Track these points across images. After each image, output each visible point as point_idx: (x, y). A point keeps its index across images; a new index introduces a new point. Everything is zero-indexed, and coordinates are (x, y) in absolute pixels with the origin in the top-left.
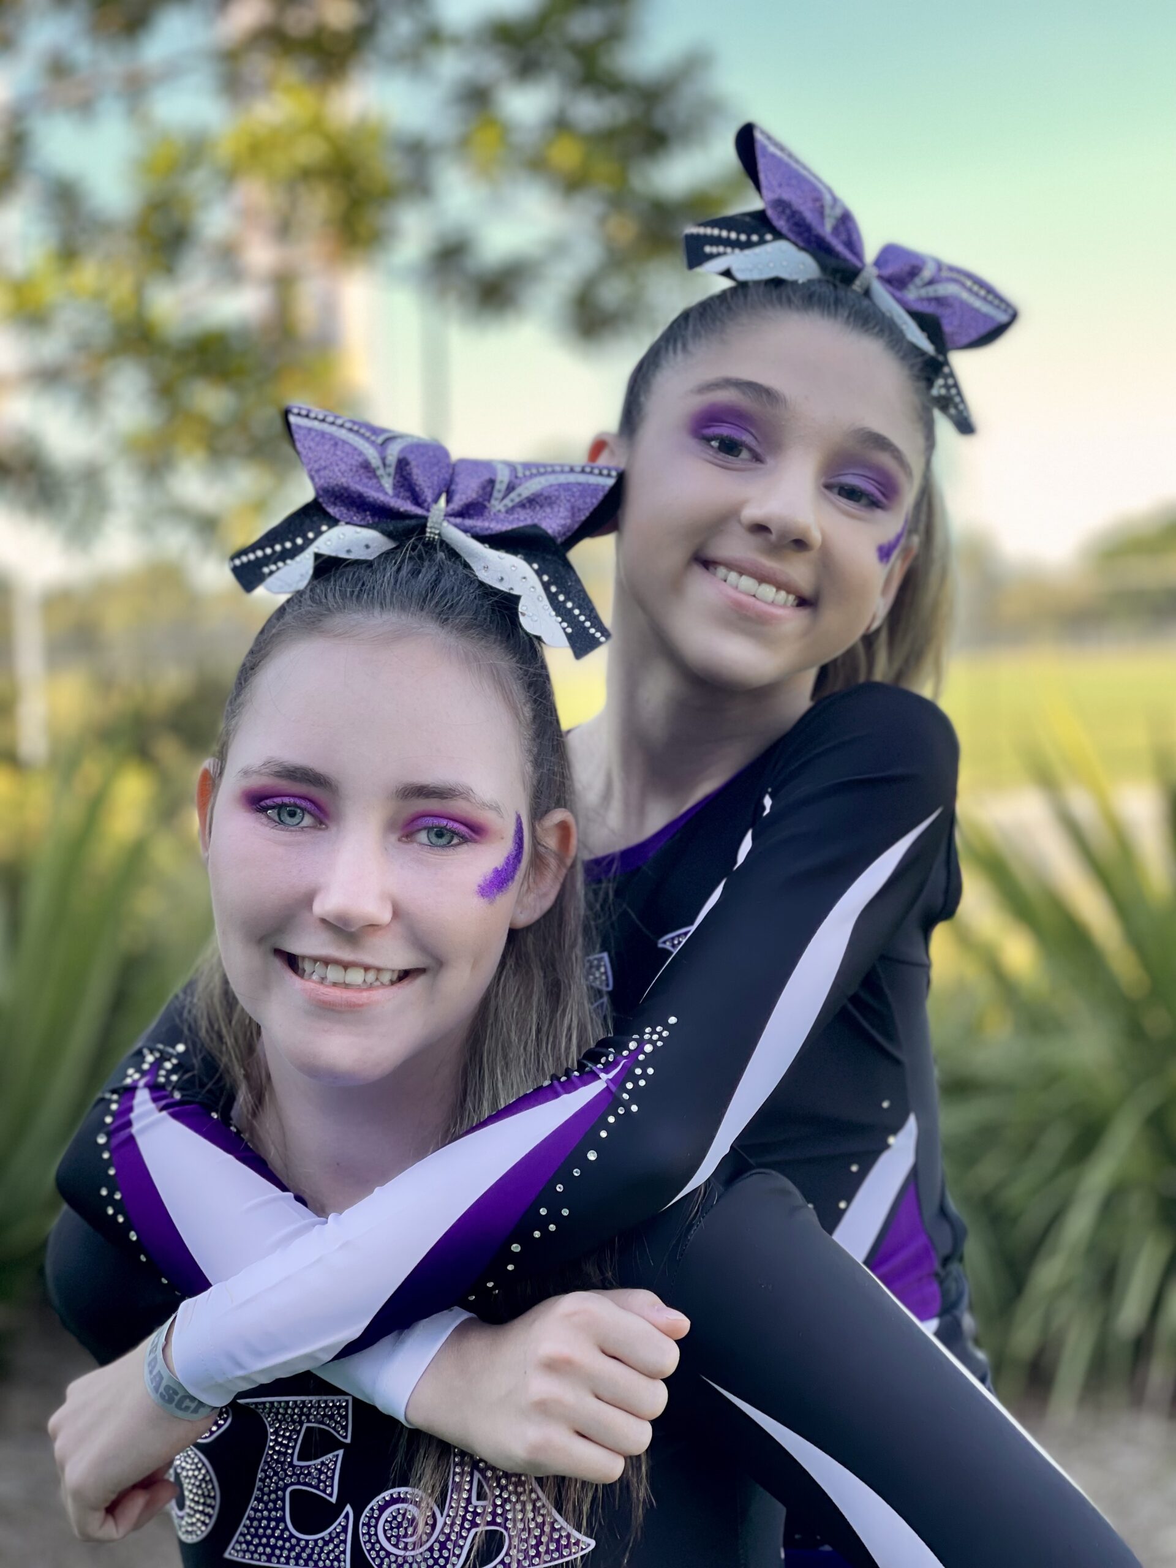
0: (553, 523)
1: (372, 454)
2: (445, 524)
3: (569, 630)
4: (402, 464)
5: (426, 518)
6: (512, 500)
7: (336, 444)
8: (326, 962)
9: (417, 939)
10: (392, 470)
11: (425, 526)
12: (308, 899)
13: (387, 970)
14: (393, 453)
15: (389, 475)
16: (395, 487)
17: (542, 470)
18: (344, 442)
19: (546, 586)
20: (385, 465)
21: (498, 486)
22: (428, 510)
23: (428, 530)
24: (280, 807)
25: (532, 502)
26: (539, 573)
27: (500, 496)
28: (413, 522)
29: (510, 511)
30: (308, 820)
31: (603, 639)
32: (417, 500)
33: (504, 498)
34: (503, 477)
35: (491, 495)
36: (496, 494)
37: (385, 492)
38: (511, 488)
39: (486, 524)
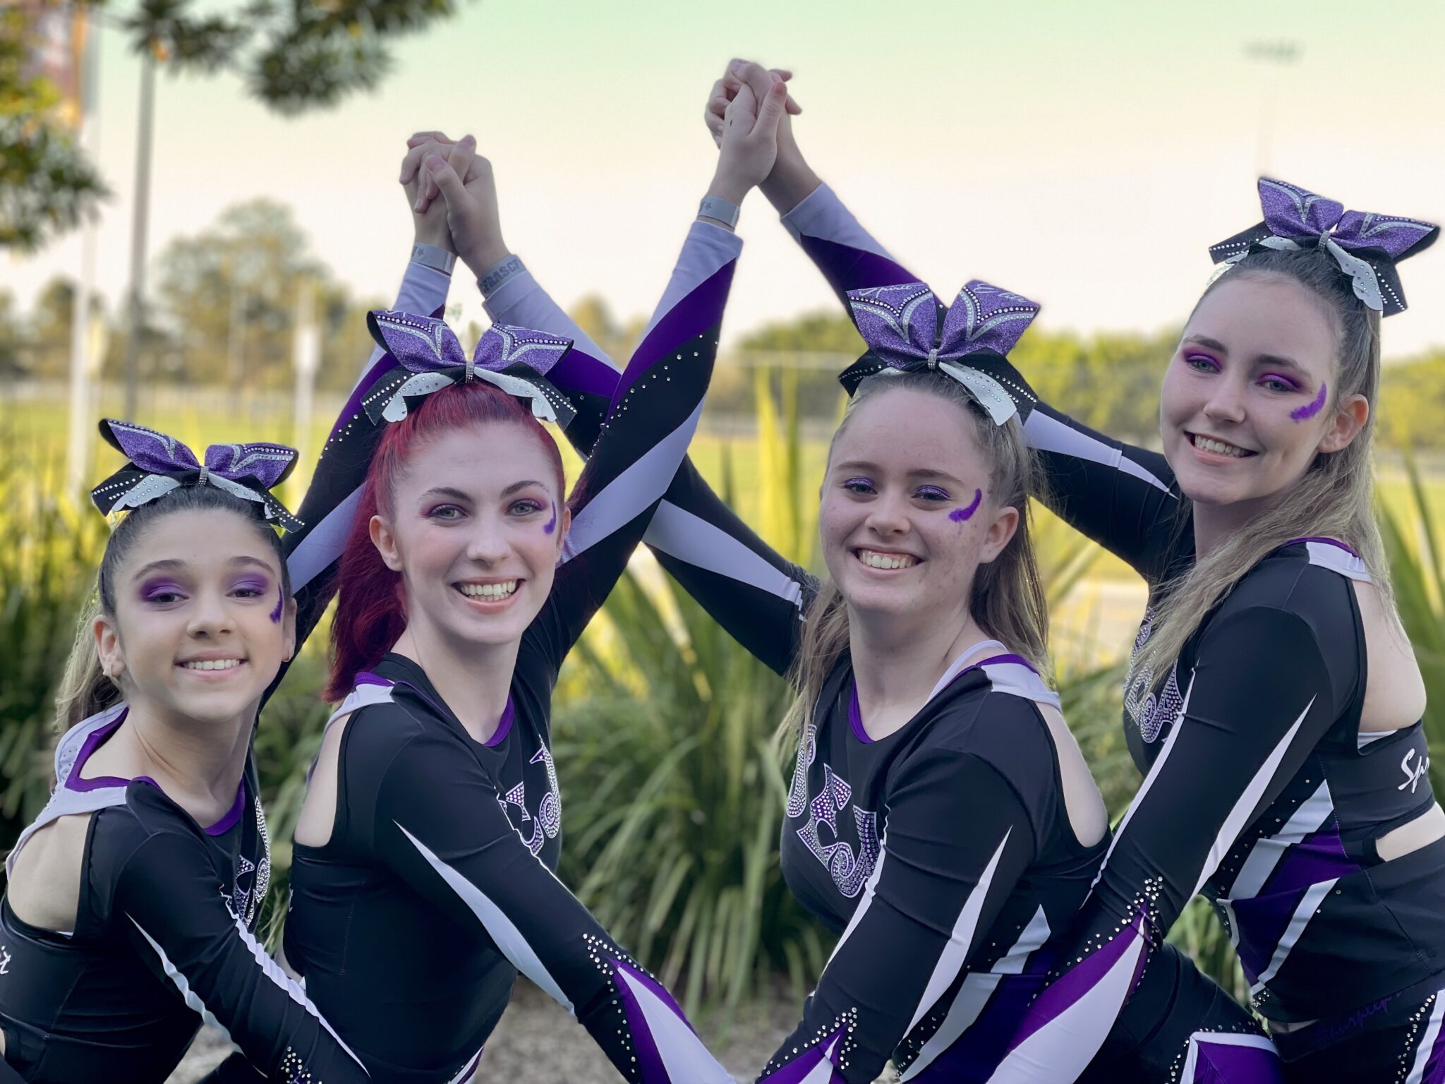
0: (1389, 247)
1: (1297, 201)
2: (1329, 240)
3: (1386, 302)
4: (1313, 206)
5: (1320, 236)
6: (1371, 233)
7: (1281, 195)
8: (1207, 437)
9: (1255, 436)
10: (1307, 211)
11: (1318, 240)
12: (1203, 405)
13: (1238, 447)
14: (1309, 201)
15: (1305, 213)
16: (1307, 219)
17: (1391, 219)
18: (1285, 194)
19: (1379, 279)
20: (1304, 207)
21: (1364, 225)
22: (1322, 233)
23: (1320, 242)
24: (1199, 361)
25: (1382, 235)
26: (1376, 272)
27: (1365, 230)
28: (1313, 237)
29: (1368, 238)
30: (1212, 369)
31: (1403, 309)
32: (1318, 229)
33: (1366, 231)
34: (1368, 219)
35: (1360, 229)
36: (1363, 229)
37: (1303, 222)
38: (1371, 226)
39: (1352, 243)
